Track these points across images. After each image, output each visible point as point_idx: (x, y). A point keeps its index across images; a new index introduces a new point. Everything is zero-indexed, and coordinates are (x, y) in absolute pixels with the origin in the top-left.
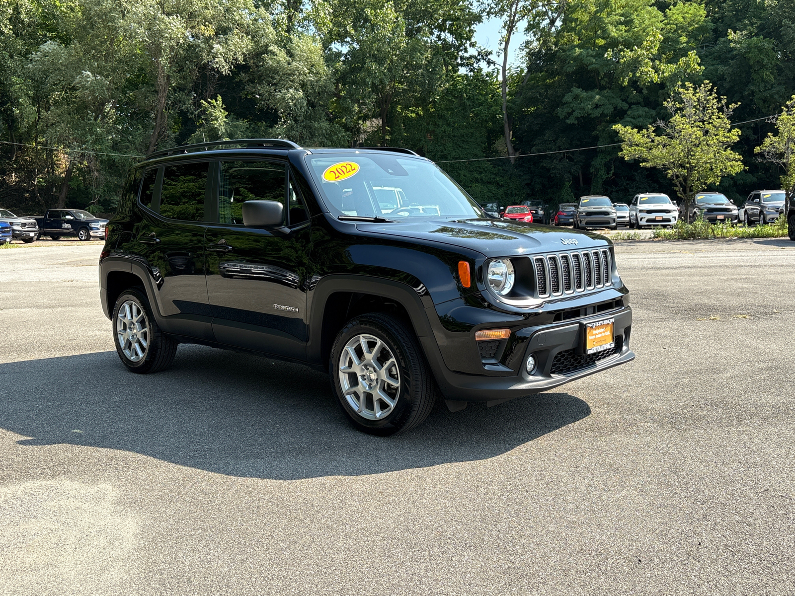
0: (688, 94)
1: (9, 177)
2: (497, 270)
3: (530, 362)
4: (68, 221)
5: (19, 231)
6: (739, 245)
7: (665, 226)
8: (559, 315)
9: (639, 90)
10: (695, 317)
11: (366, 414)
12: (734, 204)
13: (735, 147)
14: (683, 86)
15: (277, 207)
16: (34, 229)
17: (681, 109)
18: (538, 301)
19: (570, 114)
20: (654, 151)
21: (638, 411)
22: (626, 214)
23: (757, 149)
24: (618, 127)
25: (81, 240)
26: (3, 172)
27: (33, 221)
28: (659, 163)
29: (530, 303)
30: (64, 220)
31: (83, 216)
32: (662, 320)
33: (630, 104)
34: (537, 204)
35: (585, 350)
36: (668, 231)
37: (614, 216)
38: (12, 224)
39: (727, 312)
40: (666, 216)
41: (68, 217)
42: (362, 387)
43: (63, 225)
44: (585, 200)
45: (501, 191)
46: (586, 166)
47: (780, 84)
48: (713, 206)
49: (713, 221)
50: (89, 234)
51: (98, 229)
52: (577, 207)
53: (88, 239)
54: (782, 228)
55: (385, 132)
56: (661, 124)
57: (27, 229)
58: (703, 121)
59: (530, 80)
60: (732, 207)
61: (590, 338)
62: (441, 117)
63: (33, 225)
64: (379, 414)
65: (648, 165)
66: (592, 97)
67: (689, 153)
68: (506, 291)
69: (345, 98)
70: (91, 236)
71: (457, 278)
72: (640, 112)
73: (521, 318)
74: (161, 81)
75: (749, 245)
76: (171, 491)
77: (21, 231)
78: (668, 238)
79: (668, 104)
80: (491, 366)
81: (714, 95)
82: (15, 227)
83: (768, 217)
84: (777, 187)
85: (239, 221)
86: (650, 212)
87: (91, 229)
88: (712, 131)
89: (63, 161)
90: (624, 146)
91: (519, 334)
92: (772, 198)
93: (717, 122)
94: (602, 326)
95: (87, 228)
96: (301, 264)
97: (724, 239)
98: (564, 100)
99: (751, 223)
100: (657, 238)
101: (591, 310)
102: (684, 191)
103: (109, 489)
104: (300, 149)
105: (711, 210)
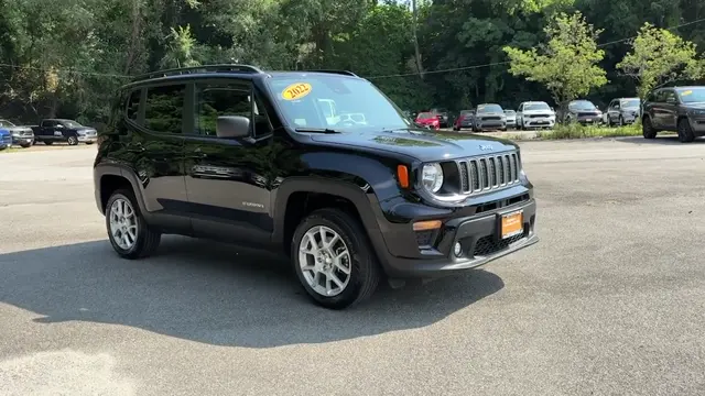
0: (563, 22)
2: (428, 172)
3: (457, 247)
4: (59, 129)
5: (18, 138)
6: (605, 143)
7: (545, 128)
8: (480, 208)
9: (523, 18)
10: (574, 204)
11: (319, 289)
12: (600, 109)
13: (599, 64)
14: (559, 16)
15: (245, 122)
16: (30, 136)
17: (558, 34)
18: (463, 197)
19: (468, 39)
20: (536, 67)
21: (535, 283)
22: (514, 118)
23: (618, 66)
24: (507, 49)
25: (70, 145)
26: (2, 89)
27: (29, 129)
28: (540, 78)
29: (456, 199)
30: (55, 129)
31: (71, 125)
32: (549, 206)
33: (516, 31)
34: (442, 111)
35: (501, 236)
36: (548, 132)
37: (504, 120)
39: (601, 199)
40: (545, 119)
41: (59, 126)
42: (318, 267)
43: (55, 132)
44: (481, 107)
45: (413, 101)
46: (481, 81)
47: (633, 13)
48: (582, 111)
49: (584, 123)
50: (76, 139)
51: (84, 135)
52: (474, 113)
53: (76, 144)
54: (638, 128)
55: (319, 54)
56: (542, 46)
57: (25, 136)
58: (575, 44)
59: (436, 10)
60: (597, 111)
61: (504, 225)
62: (364, 41)
63: (29, 133)
64: (330, 292)
65: (532, 79)
66: (485, 25)
67: (564, 70)
68: (436, 190)
69: (286, 26)
70: (78, 142)
71: (397, 178)
72: (524, 37)
73: (450, 211)
74: (136, 13)
75: (613, 143)
76: (159, 359)
78: (549, 138)
79: (547, 30)
80: (426, 251)
81: (584, 23)
82: (15, 135)
83: (626, 120)
84: (634, 96)
85: (213, 133)
86: (533, 116)
87: (79, 135)
88: (582, 51)
89: (53, 79)
90: (512, 64)
91: (448, 224)
92: (629, 105)
93: (585, 44)
94: (513, 216)
95: (75, 135)
96: (268, 169)
97: (592, 137)
98: (464, 27)
99: (612, 124)
100: (539, 138)
101: (504, 203)
102: (561, 100)
103: (106, 358)
104: (262, 72)
105: (581, 115)
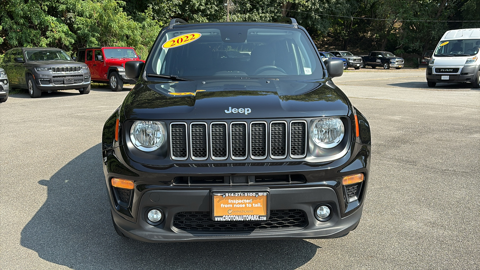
1: (367, 34)
4: (380, 58)
5: (352, 63)
16: (360, 62)
25: (384, 69)
27: (360, 58)
30: (377, 58)
31: (388, 55)
38: (349, 59)
41: (380, 56)
43: (377, 60)
50: (389, 65)
51: (395, 63)
53: (388, 69)
57: (356, 62)
63: (360, 60)
70: (390, 67)
77: (353, 63)
82: (351, 61)
87: (391, 63)
95: (388, 62)
